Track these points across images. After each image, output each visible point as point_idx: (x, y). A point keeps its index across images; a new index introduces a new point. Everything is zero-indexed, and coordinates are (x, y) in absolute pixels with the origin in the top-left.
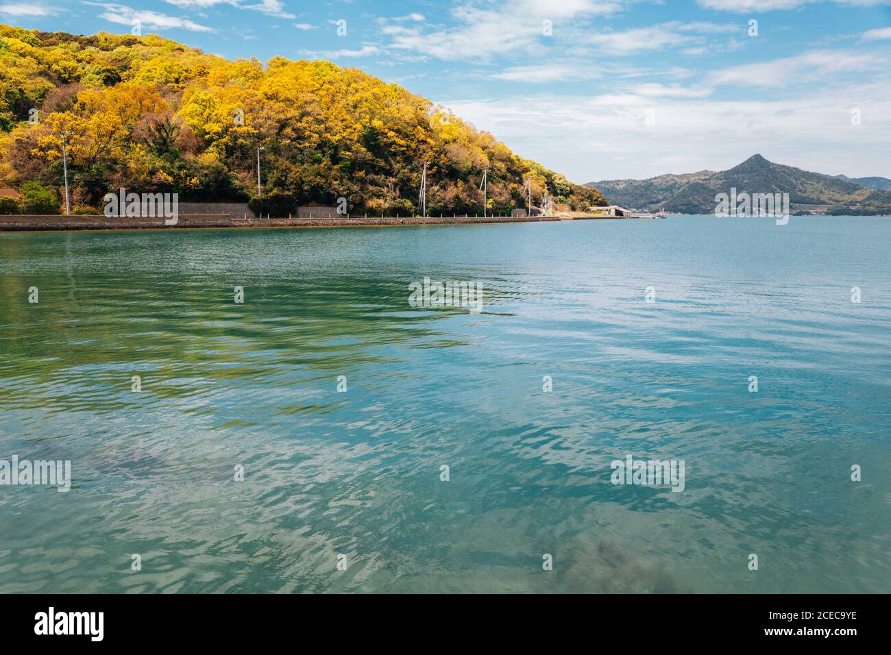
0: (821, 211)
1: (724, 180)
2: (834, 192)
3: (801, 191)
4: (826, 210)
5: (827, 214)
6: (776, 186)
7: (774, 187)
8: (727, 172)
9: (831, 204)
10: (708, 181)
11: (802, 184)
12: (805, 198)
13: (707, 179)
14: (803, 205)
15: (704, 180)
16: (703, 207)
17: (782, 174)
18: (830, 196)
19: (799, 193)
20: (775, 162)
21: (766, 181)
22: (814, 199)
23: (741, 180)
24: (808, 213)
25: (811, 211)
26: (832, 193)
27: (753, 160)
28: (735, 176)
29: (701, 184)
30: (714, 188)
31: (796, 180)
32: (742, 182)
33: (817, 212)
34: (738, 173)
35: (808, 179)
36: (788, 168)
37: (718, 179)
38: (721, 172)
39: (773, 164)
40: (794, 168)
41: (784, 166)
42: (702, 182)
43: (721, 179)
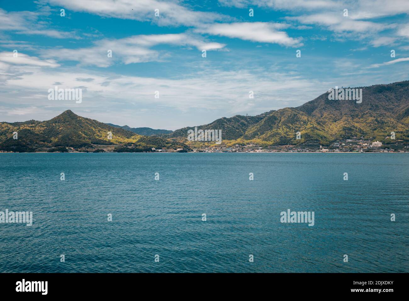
0: (111, 149)
1: (45, 128)
2: (119, 136)
3: (98, 136)
4: (114, 149)
5: (114, 151)
6: (82, 132)
7: (80, 133)
8: (48, 122)
9: (117, 145)
10: (34, 128)
11: (99, 131)
12: (100, 140)
13: (33, 127)
14: (100, 145)
15: (31, 127)
16: (30, 147)
17: (86, 124)
18: (117, 139)
19: (97, 137)
20: (81, 116)
21: (75, 128)
22: (106, 141)
23: (57, 128)
24: (103, 151)
25: (105, 149)
26: (118, 137)
27: (66, 114)
28: (54, 124)
29: (29, 130)
30: (38, 133)
31: (95, 128)
32: (58, 129)
33: (108, 150)
34: (56, 122)
35: (102, 128)
36: (90, 120)
37: (41, 126)
38: (44, 122)
39: (80, 117)
40: (93, 120)
41: (87, 119)
42: (29, 128)
43: (43, 127)
